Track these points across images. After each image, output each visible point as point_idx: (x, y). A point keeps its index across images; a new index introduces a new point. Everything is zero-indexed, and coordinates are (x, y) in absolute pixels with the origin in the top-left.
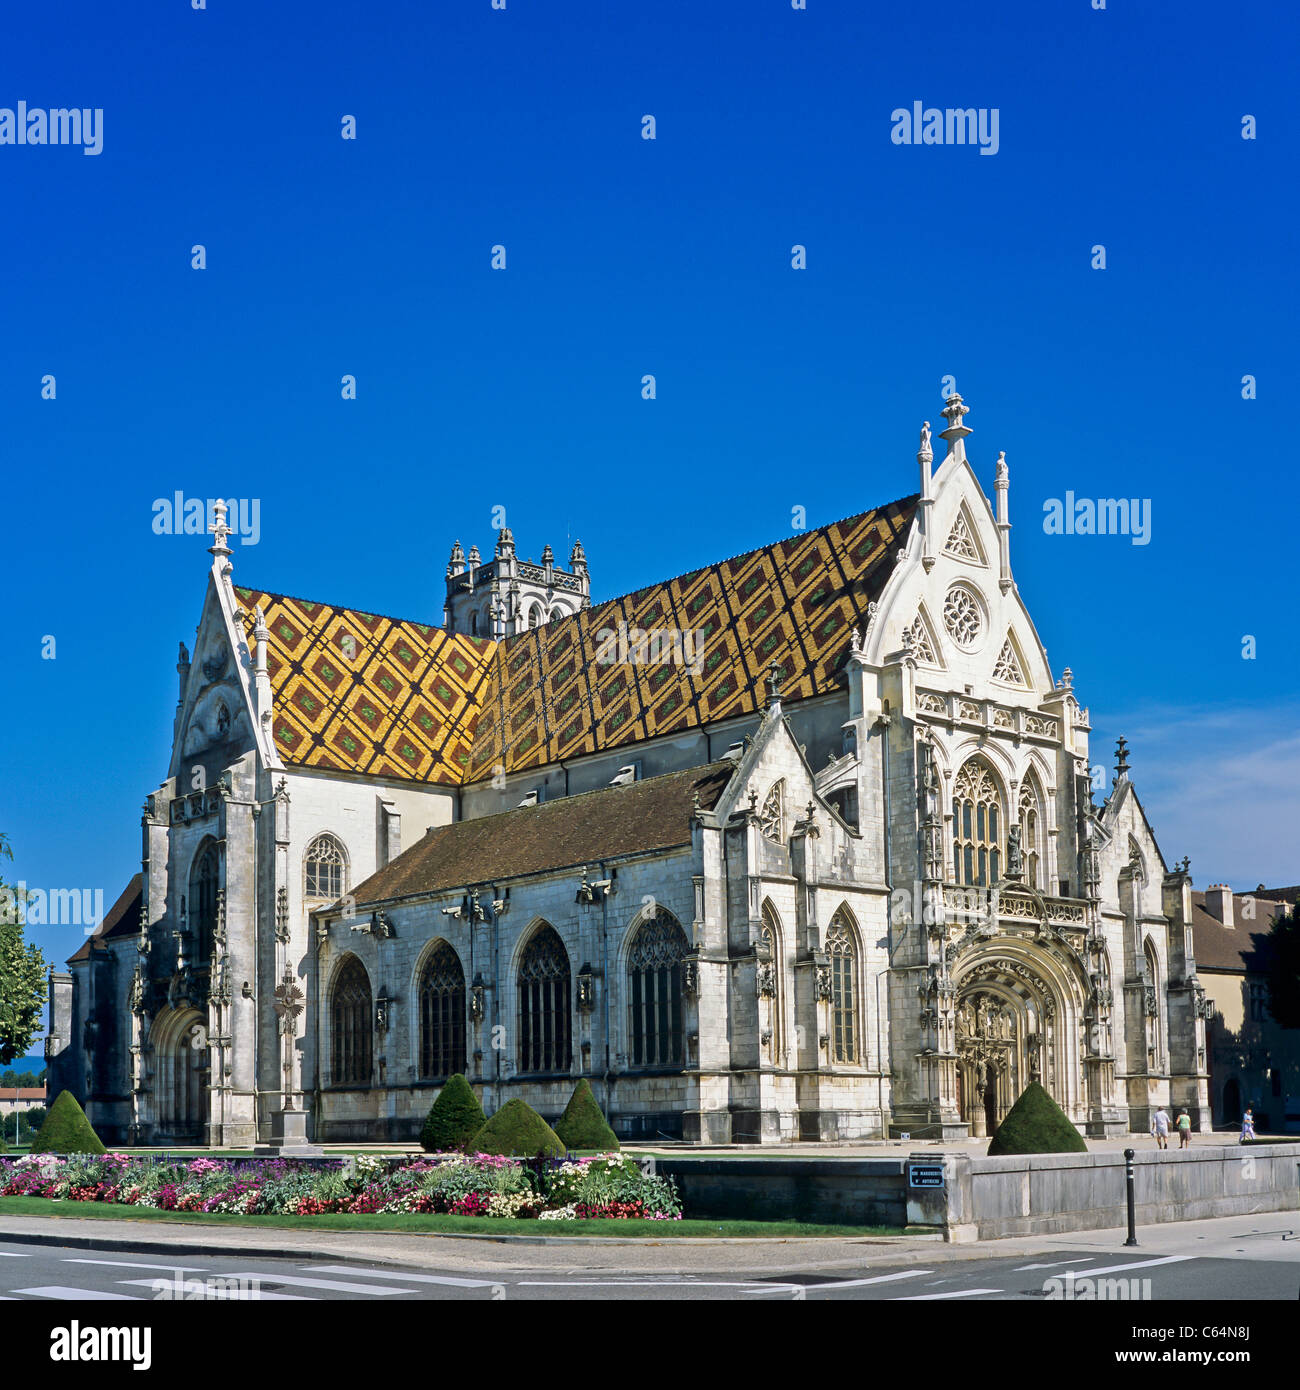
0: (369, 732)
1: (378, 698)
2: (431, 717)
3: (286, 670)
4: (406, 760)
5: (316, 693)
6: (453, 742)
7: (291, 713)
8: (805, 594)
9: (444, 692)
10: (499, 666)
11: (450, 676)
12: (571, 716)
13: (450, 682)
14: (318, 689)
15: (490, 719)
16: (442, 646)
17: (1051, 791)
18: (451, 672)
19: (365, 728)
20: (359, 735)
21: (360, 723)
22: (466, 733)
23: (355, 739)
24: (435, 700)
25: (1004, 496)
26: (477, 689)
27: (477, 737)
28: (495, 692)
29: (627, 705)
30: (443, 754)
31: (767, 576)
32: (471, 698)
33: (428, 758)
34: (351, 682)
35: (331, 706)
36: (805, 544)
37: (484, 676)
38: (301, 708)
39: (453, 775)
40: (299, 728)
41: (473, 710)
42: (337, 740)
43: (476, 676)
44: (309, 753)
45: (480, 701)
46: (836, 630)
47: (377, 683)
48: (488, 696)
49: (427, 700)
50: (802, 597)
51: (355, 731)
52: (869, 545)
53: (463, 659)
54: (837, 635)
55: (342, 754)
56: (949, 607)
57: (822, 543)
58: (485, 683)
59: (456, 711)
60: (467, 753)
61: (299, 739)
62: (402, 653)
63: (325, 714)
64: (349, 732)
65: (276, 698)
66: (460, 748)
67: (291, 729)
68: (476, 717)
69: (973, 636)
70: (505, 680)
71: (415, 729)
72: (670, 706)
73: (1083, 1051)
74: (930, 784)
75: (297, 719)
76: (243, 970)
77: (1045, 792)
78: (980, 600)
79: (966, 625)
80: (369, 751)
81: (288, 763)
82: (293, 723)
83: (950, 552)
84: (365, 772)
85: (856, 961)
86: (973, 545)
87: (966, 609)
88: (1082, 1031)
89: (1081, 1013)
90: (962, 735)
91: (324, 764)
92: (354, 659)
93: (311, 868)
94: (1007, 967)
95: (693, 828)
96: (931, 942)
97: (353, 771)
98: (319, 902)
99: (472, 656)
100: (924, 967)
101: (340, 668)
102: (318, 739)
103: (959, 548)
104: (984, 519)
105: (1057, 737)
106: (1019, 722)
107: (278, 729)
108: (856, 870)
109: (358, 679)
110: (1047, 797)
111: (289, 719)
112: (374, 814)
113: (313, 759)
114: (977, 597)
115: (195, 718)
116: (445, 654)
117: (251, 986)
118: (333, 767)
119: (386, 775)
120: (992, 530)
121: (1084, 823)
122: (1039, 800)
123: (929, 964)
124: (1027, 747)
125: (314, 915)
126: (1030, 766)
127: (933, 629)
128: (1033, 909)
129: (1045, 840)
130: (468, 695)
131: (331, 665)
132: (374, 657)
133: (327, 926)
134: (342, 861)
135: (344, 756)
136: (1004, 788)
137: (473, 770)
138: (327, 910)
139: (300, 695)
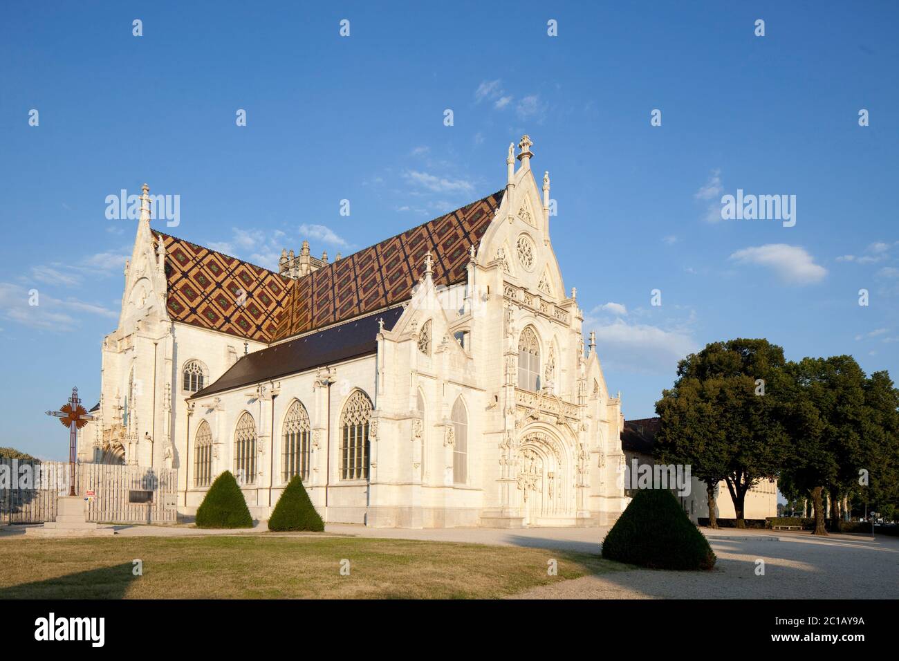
0: (223, 311)
1: (229, 296)
2: (257, 309)
3: (178, 275)
4: (242, 327)
5: (194, 288)
6: (268, 322)
7: (179, 295)
8: (444, 241)
9: (265, 298)
10: (294, 291)
11: (269, 292)
12: (324, 308)
13: (268, 295)
14: (196, 287)
15: (287, 313)
16: (266, 278)
17: (565, 349)
18: (270, 290)
19: (221, 309)
20: (217, 312)
21: (218, 307)
22: (275, 319)
23: (214, 314)
24: (260, 302)
25: (547, 194)
26: (282, 300)
27: (280, 322)
28: (291, 301)
29: (352, 300)
30: (262, 327)
31: (424, 236)
32: (279, 304)
33: (254, 328)
34: (215, 286)
35: (203, 296)
36: (444, 220)
37: (286, 295)
38: (185, 294)
39: (266, 338)
40: (182, 303)
41: (279, 309)
42: (204, 312)
43: (282, 294)
44: (188, 316)
45: (284, 305)
46: (460, 255)
47: (229, 289)
48: (287, 303)
49: (256, 301)
50: (441, 243)
51: (214, 310)
52: (478, 215)
53: (276, 285)
54: (461, 257)
55: (206, 320)
56: (519, 246)
57: (453, 218)
58: (287, 298)
59: (271, 308)
60: (275, 329)
61: (182, 309)
62: (244, 277)
63: (199, 300)
64: (211, 310)
65: (169, 289)
66: (271, 326)
67: (177, 303)
68: (281, 312)
69: (530, 264)
70: (296, 296)
71: (248, 313)
72: (372, 298)
73: (575, 482)
74: (511, 331)
75: (182, 299)
76: (146, 426)
77: (561, 350)
78: (534, 246)
79: (527, 258)
80: (222, 320)
81: (174, 320)
82: (180, 301)
83: (521, 216)
84: (218, 330)
85: (467, 426)
86: (532, 216)
87: (527, 249)
88: (575, 471)
89: (575, 462)
90: (524, 312)
91: (195, 323)
92: (217, 275)
93: (186, 376)
94: (541, 436)
95: (379, 338)
96: (509, 417)
97: (212, 328)
98: (190, 393)
99: (281, 285)
100: (504, 431)
101: (210, 279)
102: (193, 311)
103: (525, 216)
104: (538, 204)
105: (568, 322)
106: (551, 311)
107: (170, 302)
108: (469, 377)
109: (219, 285)
110: (562, 353)
111: (178, 298)
112: (223, 351)
113: (190, 319)
114: (532, 243)
115: (131, 299)
116: (267, 281)
117: (150, 434)
118: (201, 325)
119: (230, 332)
120: (541, 211)
121: (580, 365)
122: (557, 353)
123: (506, 430)
124: (554, 324)
125: (186, 400)
126: (555, 336)
127: (511, 255)
128: (556, 406)
129: (560, 375)
130: (277, 302)
131: (204, 277)
132: (228, 276)
133: (193, 406)
134: (204, 373)
135: (209, 320)
136: (542, 344)
137: (277, 335)
138: (193, 397)
139: (185, 288)
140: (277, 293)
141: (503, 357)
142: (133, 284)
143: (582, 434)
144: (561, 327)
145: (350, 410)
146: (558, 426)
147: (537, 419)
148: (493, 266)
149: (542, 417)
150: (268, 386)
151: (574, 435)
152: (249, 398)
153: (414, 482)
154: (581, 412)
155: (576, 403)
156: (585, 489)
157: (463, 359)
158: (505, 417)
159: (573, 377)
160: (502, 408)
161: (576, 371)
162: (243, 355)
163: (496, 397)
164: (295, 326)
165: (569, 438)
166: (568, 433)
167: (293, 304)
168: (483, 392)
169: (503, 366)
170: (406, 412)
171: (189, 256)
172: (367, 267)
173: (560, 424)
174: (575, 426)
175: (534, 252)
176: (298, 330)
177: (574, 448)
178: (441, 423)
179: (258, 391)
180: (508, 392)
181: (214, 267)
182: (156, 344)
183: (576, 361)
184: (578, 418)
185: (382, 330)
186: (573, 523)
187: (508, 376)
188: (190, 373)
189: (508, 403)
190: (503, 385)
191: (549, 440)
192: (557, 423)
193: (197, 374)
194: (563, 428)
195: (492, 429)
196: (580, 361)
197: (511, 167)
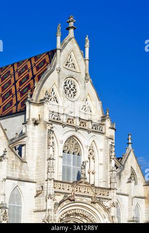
17: (101, 150)
25: (87, 50)
50: (20, 80)
52: (42, 64)
56: (66, 85)
69: (74, 95)
74: (51, 144)
77: (99, 150)
78: (77, 84)
79: (72, 92)
83: (67, 67)
85: (21, 207)
86: (76, 65)
87: (72, 86)
90: (67, 128)
96: (49, 200)
100: (45, 211)
103: (70, 66)
104: (80, 57)
105: (103, 132)
106: (89, 126)
108: (23, 174)
110: (99, 152)
114: (76, 82)
120: (83, 61)
121: (111, 161)
122: (97, 153)
123: (47, 209)
124: (92, 134)
126: (94, 141)
127: (59, 92)
128: (90, 191)
129: (98, 167)
136: (83, 148)
141: (46, 161)
144: (97, 135)
147: (74, 200)
149: (77, 199)
151: (107, 210)
154: (112, 194)
155: (108, 187)
157: (19, 163)
158: (46, 201)
159: (107, 169)
160: (45, 195)
161: (109, 165)
163: (42, 187)
165: (103, 212)
166: (102, 208)
168: (35, 184)
169: (46, 167)
173: (94, 203)
174: (107, 204)
175: (78, 87)
177: (106, 219)
180: (49, 184)
183: (109, 158)
184: (110, 198)
187: (49, 173)
189: (48, 191)
190: (46, 179)
191: (87, 214)
192: (92, 203)
194: (97, 206)
195: (39, 208)
196: (111, 158)
197: (59, 39)
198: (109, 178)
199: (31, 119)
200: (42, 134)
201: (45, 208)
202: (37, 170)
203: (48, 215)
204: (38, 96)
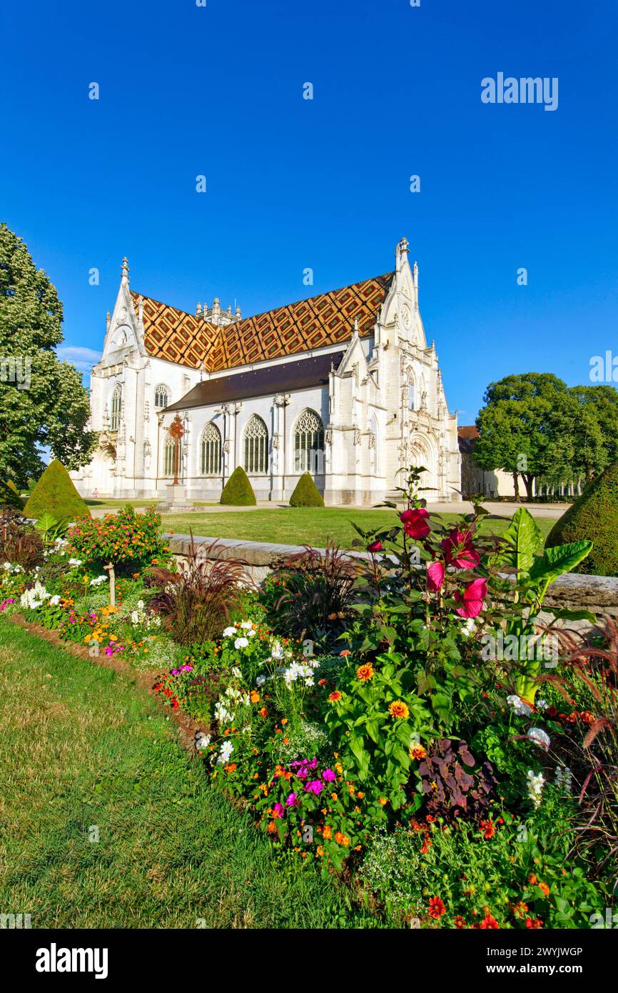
0: (180, 350)
1: (181, 338)
2: (199, 348)
3: (149, 323)
4: (192, 361)
5: (160, 333)
6: (207, 357)
7: (151, 338)
8: (346, 306)
9: (204, 340)
10: (221, 334)
11: (206, 336)
12: (252, 349)
13: (206, 338)
14: (161, 332)
15: (220, 351)
16: (203, 325)
19: (177, 348)
20: (175, 350)
21: (175, 346)
22: (212, 356)
23: (174, 351)
24: (201, 343)
26: (215, 341)
27: (215, 357)
28: (221, 342)
30: (204, 361)
31: (329, 302)
32: (213, 344)
34: (172, 331)
35: (165, 338)
37: (217, 338)
38: (154, 337)
40: (154, 344)
41: (213, 348)
42: (167, 350)
43: (214, 337)
44: (158, 353)
45: (216, 345)
47: (181, 333)
48: (219, 343)
49: (198, 342)
51: (174, 348)
53: (209, 330)
57: (350, 291)
58: (217, 340)
59: (208, 347)
62: (189, 325)
63: (163, 341)
64: (172, 349)
65: (145, 332)
66: (210, 360)
67: (150, 344)
68: (214, 351)
69: (407, 324)
71: (195, 351)
73: (437, 472)
74: (405, 370)
75: (153, 341)
76: (131, 432)
77: (425, 382)
80: (179, 356)
81: (150, 355)
82: (152, 342)
83: (403, 292)
84: (178, 363)
85: (377, 435)
86: (408, 292)
87: (406, 314)
88: (437, 465)
89: (437, 459)
90: (407, 357)
91: (163, 358)
92: (173, 324)
93: (157, 396)
94: (418, 441)
95: (330, 375)
96: (405, 428)
97: (173, 362)
98: (160, 409)
99: (212, 330)
100: (401, 438)
101: (169, 326)
102: (161, 349)
103: (405, 292)
104: (411, 284)
105: (430, 364)
106: (421, 356)
107: (146, 341)
108: (379, 401)
109: (174, 331)
110: (426, 384)
111: (150, 340)
112: (180, 378)
113: (159, 355)
115: (113, 339)
116: (204, 328)
117: (134, 437)
118: (167, 360)
119: (185, 364)
120: (413, 288)
122: (423, 385)
123: (404, 436)
124: (423, 365)
125: (157, 413)
126: (422, 374)
128: (427, 421)
130: (212, 343)
131: (165, 325)
132: (180, 324)
133: (163, 417)
134: (168, 394)
135: (170, 356)
136: (416, 379)
137: (215, 366)
138: (163, 411)
139: (154, 332)
140: (211, 336)
141: (400, 388)
142: (114, 328)
143: (441, 439)
144: (425, 367)
145: (301, 423)
146: (428, 434)
147: (417, 430)
148: (391, 326)
149: (420, 428)
150: (231, 407)
151: (437, 440)
152: (216, 413)
153: (357, 473)
154: (440, 424)
155: (437, 418)
156: (444, 477)
157: (375, 389)
158: (402, 428)
159: (435, 401)
160: (400, 422)
161: (436, 397)
162: (200, 382)
163: (395, 415)
164: (229, 361)
165: (434, 443)
166: (433, 439)
167: (223, 344)
168: (387, 412)
169: (400, 394)
170: (350, 425)
171: (154, 309)
172: (284, 321)
173: (428, 432)
174: (437, 434)
176: (234, 364)
177: (436, 449)
178: (367, 432)
179: (222, 408)
180: (404, 412)
181: (170, 318)
182: (138, 373)
183: (436, 390)
184: (438, 428)
185: (332, 370)
186: (437, 500)
187: (404, 401)
188: (159, 394)
189: (404, 419)
190: (400, 406)
191: (422, 444)
193: (164, 395)
194: (430, 435)
195: (392, 436)
196: (438, 390)
197: (398, 259)
198: (436, 409)
199: (381, 343)
200: (393, 360)
201: (400, 436)
202: (387, 398)
203: (404, 443)
204: (385, 320)
